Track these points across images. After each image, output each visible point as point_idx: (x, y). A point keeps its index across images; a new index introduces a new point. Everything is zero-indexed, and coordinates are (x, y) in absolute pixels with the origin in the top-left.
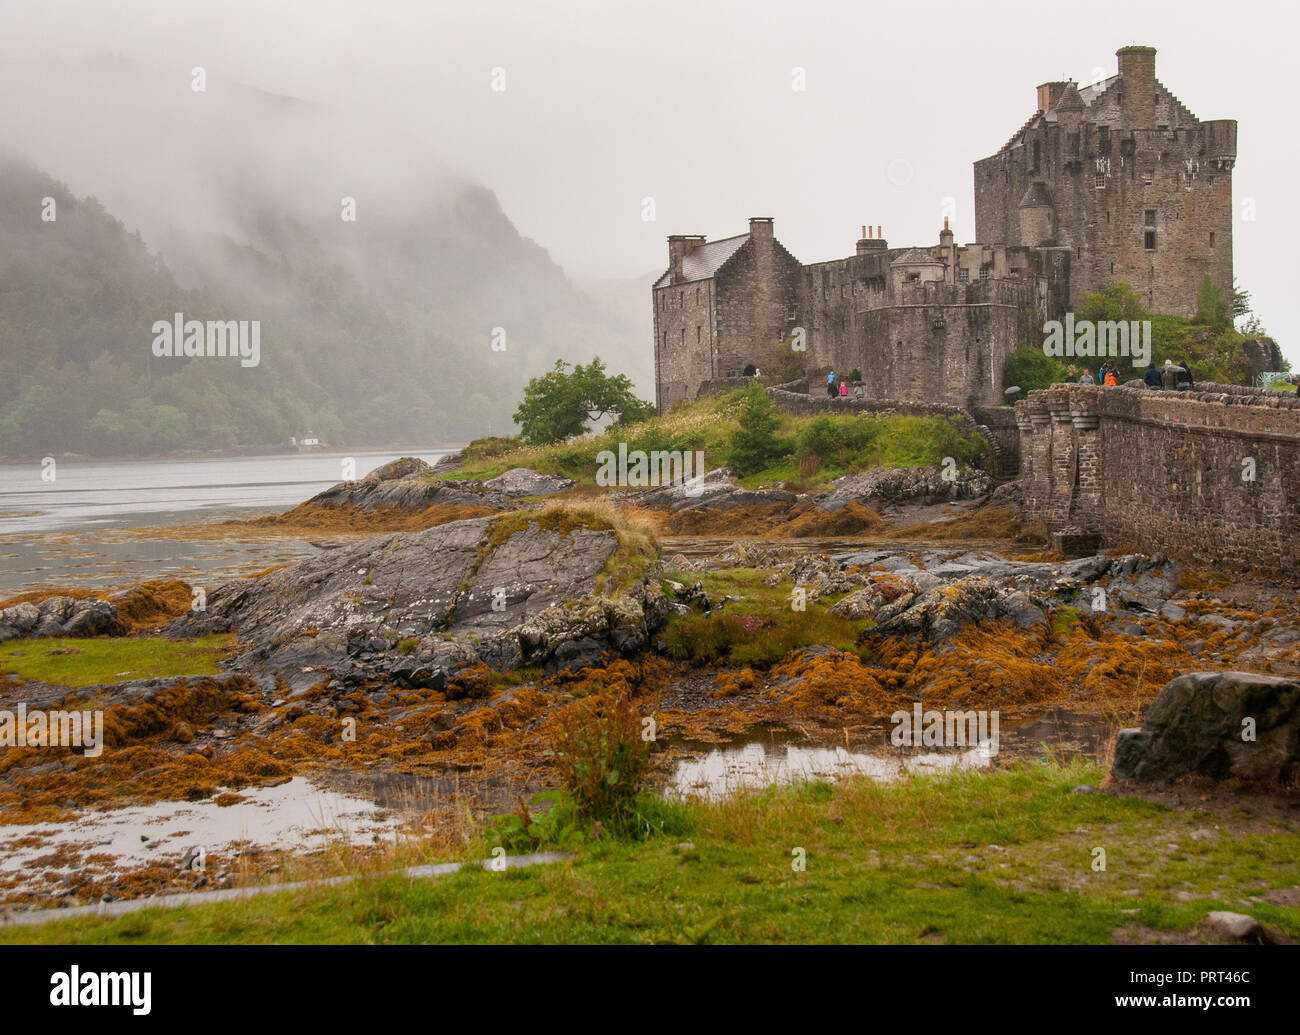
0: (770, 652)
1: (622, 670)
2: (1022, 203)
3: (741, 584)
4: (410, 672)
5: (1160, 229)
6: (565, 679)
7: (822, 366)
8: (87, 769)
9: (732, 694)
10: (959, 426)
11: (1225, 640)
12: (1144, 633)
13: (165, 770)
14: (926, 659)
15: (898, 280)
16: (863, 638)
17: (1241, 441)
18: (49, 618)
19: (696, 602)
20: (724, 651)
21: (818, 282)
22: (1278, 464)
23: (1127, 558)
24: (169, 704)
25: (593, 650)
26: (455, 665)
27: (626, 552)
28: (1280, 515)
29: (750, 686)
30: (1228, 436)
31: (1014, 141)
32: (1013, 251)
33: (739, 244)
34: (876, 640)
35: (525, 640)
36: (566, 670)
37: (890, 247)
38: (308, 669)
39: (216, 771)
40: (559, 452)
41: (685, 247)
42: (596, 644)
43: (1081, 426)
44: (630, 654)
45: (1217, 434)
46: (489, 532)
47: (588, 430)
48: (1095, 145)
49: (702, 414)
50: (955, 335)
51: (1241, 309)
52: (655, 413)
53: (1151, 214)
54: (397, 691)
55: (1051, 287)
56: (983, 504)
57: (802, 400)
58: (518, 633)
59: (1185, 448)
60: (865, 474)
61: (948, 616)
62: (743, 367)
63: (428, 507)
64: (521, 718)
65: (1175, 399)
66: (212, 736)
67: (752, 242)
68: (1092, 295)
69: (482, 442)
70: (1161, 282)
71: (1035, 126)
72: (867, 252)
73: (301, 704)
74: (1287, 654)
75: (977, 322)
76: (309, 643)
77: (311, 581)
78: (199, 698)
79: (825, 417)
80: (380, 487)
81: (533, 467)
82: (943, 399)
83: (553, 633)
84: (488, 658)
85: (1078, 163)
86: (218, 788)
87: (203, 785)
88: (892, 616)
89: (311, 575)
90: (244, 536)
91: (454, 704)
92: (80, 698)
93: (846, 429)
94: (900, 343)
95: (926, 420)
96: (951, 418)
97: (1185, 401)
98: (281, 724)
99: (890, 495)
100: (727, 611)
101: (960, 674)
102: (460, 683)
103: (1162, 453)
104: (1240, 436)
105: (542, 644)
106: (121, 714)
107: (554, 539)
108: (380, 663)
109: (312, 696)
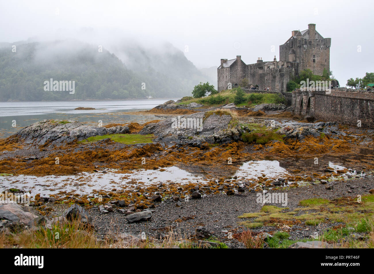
0: (265, 141)
1: (235, 144)
2: (289, 53)
3: (255, 127)
4: (193, 144)
5: (316, 59)
6: (224, 146)
7: (250, 84)
8: (132, 162)
9: (258, 150)
10: (280, 95)
11: (356, 140)
12: (339, 138)
13: (148, 163)
14: (298, 143)
15: (266, 68)
16: (284, 138)
17: (350, 99)
18: (118, 130)
19: (247, 130)
20: (255, 140)
21: (249, 68)
22: (359, 104)
23: (328, 123)
24: (146, 149)
25: (229, 140)
26: (201, 142)
27: (233, 120)
28: (358, 114)
29: (262, 148)
30: (347, 98)
31: (287, 41)
32: (288, 62)
33: (234, 61)
34: (287, 139)
35: (215, 137)
36: (224, 144)
37: (263, 61)
38: (171, 142)
39: (158, 163)
40: (201, 99)
41: (224, 61)
42: (230, 139)
43: (311, 96)
44: (236, 141)
45: (344, 98)
46: (205, 115)
47: (206, 95)
48: (304, 43)
49: (227, 93)
50: (277, 79)
51: (331, 74)
52: (218, 92)
53: (314, 56)
54: (190, 147)
55: (295, 69)
56: (285, 111)
57: (248, 90)
58: (214, 136)
59: (336, 100)
60: (261, 104)
61: (302, 134)
62: (235, 84)
63: (177, 109)
64: (217, 154)
65: (334, 91)
66: (154, 155)
67: (237, 60)
68: (303, 71)
69: (185, 97)
70: (316, 69)
71: (292, 39)
72: (259, 62)
73: (171, 149)
74: (370, 143)
75: (282, 76)
76: (170, 137)
77: (168, 124)
78: (151, 147)
79: (253, 93)
80: (167, 105)
81: (196, 102)
82: (275, 90)
83: (221, 136)
84: (208, 141)
85: (300, 46)
86: (159, 167)
87: (156, 167)
88: (289, 134)
89: (168, 123)
90: (143, 114)
91: (202, 151)
92: (128, 147)
93: (257, 96)
94: (267, 80)
95: (273, 94)
96: (278, 94)
97: (336, 91)
98: (168, 154)
99: (266, 109)
100: (254, 132)
101: (307, 147)
102: (203, 146)
103: (330, 101)
104: (350, 98)
105: (219, 138)
106: (137, 150)
107: (219, 117)
108: (185, 141)
109: (173, 148)
